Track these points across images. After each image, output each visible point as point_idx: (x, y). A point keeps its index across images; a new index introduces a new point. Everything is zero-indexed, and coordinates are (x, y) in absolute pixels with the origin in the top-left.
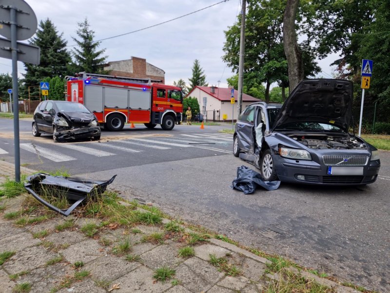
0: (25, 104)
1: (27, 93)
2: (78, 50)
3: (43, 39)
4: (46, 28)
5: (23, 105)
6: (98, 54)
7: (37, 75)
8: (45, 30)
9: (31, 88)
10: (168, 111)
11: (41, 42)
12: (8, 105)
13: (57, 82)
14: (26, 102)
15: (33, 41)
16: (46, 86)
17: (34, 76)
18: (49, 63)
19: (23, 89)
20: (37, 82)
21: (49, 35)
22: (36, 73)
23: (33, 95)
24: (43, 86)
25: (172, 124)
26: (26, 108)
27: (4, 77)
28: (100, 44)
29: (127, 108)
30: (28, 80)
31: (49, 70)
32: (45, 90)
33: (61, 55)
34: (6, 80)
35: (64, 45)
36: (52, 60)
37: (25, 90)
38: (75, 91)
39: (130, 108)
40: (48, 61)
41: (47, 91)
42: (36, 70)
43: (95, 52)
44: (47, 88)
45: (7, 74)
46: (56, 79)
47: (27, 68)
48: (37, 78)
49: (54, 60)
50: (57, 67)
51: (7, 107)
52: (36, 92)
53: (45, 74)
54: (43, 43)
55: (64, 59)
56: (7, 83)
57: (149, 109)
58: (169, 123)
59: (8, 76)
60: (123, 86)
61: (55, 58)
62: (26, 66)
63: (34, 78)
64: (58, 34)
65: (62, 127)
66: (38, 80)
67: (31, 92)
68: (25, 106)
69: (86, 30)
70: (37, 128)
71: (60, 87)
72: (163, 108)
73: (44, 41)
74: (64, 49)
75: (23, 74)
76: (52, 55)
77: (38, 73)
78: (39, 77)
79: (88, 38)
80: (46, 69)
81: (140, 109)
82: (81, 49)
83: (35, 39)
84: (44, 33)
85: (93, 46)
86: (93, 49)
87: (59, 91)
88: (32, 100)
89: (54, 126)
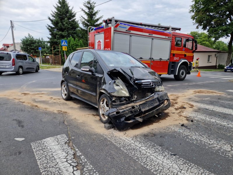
0: (50, 59)
1: (51, 51)
2: (84, 18)
3: (60, 12)
4: (62, 4)
5: (49, 59)
6: (98, 20)
7: (58, 38)
8: (61, 5)
9: (54, 47)
10: (183, 61)
11: (59, 14)
12: (40, 59)
13: (71, 41)
14: (51, 57)
15: (54, 14)
16: (66, 43)
17: (56, 38)
18: (65, 29)
19: (49, 48)
20: (57, 42)
21: (64, 9)
22: (57, 36)
23: (55, 52)
24: (63, 44)
25: (184, 74)
26: (51, 61)
27: (37, 41)
28: (99, 12)
29: (150, 59)
30: (51, 41)
31: (65, 34)
32: (65, 47)
33: (72, 22)
34: (38, 43)
35: (74, 16)
36: (67, 26)
37: (50, 49)
38: (99, 41)
39: (152, 59)
40: (64, 28)
41: (66, 47)
42: (56, 34)
43: (96, 18)
44: (66, 45)
45: (39, 39)
46: (71, 39)
47: (51, 33)
48: (58, 40)
49: (68, 26)
50: (70, 31)
51: (40, 60)
52: (57, 50)
53: (62, 37)
54: (61, 15)
55: (74, 25)
56: (39, 45)
57: (168, 59)
58: (182, 74)
59: (39, 40)
60: (147, 34)
61: (69, 25)
62: (50, 32)
63: (55, 40)
64: (70, 8)
65: (119, 98)
66: (58, 41)
67: (54, 50)
68: (50, 60)
69: (90, 3)
70: (68, 89)
71: (74, 45)
72: (178, 58)
73: (61, 13)
74: (74, 18)
75: (48, 38)
76: (66, 23)
77: (58, 36)
78: (59, 39)
79: (91, 8)
80: (63, 33)
81: (161, 59)
82: (86, 17)
83: (55, 12)
84: (61, 7)
85: (94, 14)
86: (94, 17)
87: (73, 48)
88: (55, 55)
89: (101, 94)
